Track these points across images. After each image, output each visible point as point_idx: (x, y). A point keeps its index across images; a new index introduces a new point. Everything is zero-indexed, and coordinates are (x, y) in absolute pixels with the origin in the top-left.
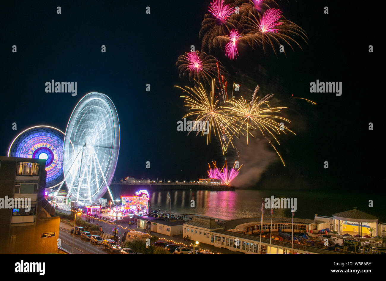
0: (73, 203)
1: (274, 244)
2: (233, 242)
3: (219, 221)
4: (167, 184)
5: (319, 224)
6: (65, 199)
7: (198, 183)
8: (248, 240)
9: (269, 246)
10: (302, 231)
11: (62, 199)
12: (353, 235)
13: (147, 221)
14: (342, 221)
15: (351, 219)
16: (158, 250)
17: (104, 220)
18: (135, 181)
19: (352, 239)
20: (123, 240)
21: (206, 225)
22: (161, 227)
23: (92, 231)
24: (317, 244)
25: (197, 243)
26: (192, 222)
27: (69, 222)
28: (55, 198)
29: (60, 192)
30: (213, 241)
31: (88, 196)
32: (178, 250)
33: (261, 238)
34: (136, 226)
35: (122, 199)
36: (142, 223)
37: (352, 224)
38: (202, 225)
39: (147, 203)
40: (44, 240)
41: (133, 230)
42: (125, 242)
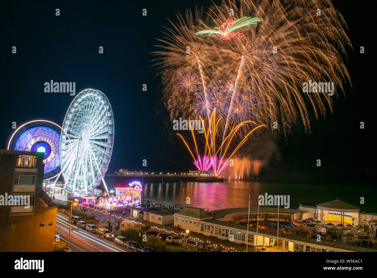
0: (70, 193)
1: (261, 233)
2: (222, 230)
3: (208, 210)
4: (159, 176)
5: (304, 214)
6: (62, 190)
7: (189, 174)
8: (236, 229)
9: (256, 235)
10: (287, 220)
11: (59, 190)
12: (335, 224)
13: (140, 211)
14: (325, 211)
15: (334, 209)
16: (151, 239)
17: (99, 210)
18: (129, 173)
19: (334, 228)
20: (117, 228)
21: (196, 214)
22: (154, 217)
23: (88, 220)
24: (302, 233)
25: (188, 231)
26: (182, 212)
27: (66, 212)
28: (52, 188)
29: (57, 183)
30: (202, 230)
31: (84, 187)
32: (170, 238)
33: (249, 227)
34: (129, 215)
35: (116, 190)
36: (135, 213)
37: (335, 214)
38: (192, 214)
39: (140, 194)
40: (42, 229)
41: (126, 220)
42: (119, 230)
